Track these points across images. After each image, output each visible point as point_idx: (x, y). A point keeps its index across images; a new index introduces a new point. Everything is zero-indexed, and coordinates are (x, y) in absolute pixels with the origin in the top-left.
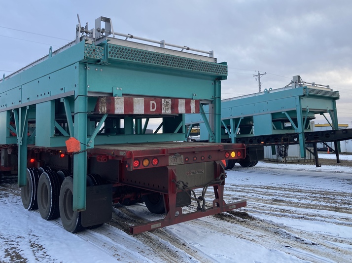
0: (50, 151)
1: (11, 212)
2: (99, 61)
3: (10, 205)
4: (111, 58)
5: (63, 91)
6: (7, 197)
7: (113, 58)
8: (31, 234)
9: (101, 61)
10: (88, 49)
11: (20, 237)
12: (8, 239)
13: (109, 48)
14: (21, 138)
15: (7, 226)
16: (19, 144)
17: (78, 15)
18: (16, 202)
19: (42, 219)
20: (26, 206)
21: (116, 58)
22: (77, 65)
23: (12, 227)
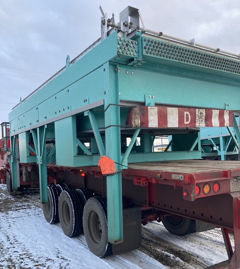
0: (70, 170)
1: (36, 225)
2: (132, 60)
3: (34, 217)
4: (146, 54)
5: (87, 103)
6: (30, 208)
7: (149, 55)
8: (60, 255)
9: (135, 59)
10: (120, 43)
11: (50, 260)
12: (37, 262)
13: (144, 42)
14: (41, 157)
15: (34, 242)
16: (39, 162)
17: (100, 8)
18: (38, 214)
19: (65, 236)
20: (48, 220)
21: (152, 55)
22: (107, 66)
23: (40, 244)
